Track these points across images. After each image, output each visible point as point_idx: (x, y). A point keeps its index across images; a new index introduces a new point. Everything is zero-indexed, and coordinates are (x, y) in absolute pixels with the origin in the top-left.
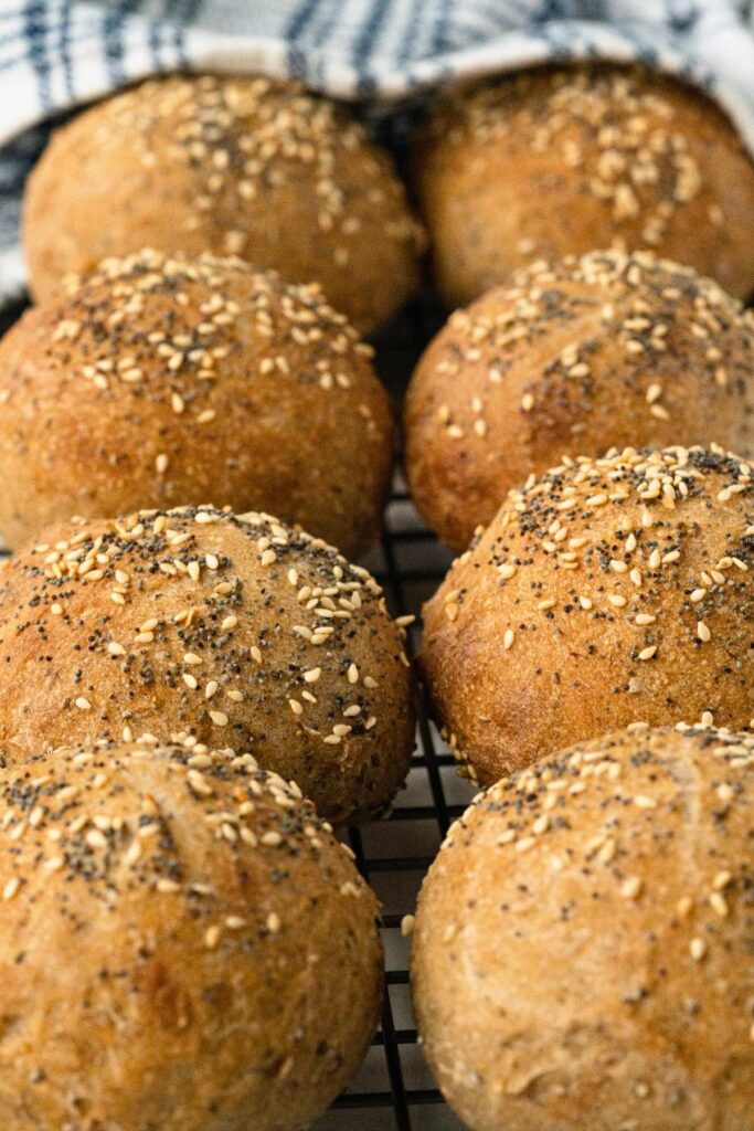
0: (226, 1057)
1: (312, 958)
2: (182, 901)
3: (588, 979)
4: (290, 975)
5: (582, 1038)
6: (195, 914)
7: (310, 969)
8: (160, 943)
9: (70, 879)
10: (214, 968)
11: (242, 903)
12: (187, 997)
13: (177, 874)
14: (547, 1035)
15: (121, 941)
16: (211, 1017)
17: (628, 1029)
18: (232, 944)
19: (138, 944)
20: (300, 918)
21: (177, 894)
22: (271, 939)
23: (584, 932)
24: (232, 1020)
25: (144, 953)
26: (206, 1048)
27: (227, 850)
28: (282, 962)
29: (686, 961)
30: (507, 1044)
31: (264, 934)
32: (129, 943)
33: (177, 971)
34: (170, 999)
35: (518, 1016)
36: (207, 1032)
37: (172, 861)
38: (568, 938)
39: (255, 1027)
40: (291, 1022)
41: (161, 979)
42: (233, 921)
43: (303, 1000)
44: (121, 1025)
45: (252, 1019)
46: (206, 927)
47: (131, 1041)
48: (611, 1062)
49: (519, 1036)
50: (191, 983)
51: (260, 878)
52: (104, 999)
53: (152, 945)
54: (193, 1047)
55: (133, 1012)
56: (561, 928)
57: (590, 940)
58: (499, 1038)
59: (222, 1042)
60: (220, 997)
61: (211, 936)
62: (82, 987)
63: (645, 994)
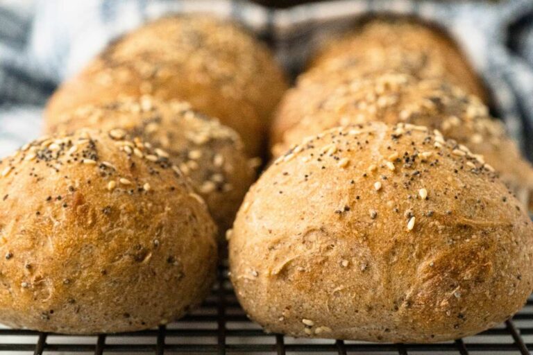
0: (113, 244)
1: (167, 209)
2: (97, 169)
3: (317, 205)
4: (153, 213)
5: (313, 237)
6: (103, 175)
7: (165, 213)
8: (81, 185)
9: (38, 162)
10: (110, 199)
11: (130, 175)
12: (94, 210)
13: (96, 158)
14: (294, 238)
15: (60, 185)
16: (106, 223)
17: (338, 227)
18: (122, 190)
19: (70, 185)
20: (162, 191)
21: (94, 165)
22: (144, 193)
23: (317, 184)
24: (118, 226)
25: (72, 189)
26: (102, 237)
27: (125, 155)
28: (150, 205)
29: (371, 192)
30: (272, 248)
31: (141, 190)
32: (65, 184)
33: (90, 199)
34: (84, 211)
35: (278, 231)
36: (103, 229)
37: (93, 153)
38: (308, 188)
39: (131, 232)
40: (153, 235)
41: (80, 201)
42: (123, 181)
43: (160, 227)
44: (56, 224)
45: (129, 227)
46: (109, 180)
47: (61, 232)
48: (328, 248)
49: (278, 242)
50: (96, 204)
51: (142, 170)
52: (48, 211)
53: (77, 185)
54: (94, 236)
55: (63, 217)
56: (305, 184)
57: (320, 187)
58: (267, 246)
59: (112, 236)
60: (112, 213)
61: (110, 185)
62: (37, 206)
63: (347, 209)
